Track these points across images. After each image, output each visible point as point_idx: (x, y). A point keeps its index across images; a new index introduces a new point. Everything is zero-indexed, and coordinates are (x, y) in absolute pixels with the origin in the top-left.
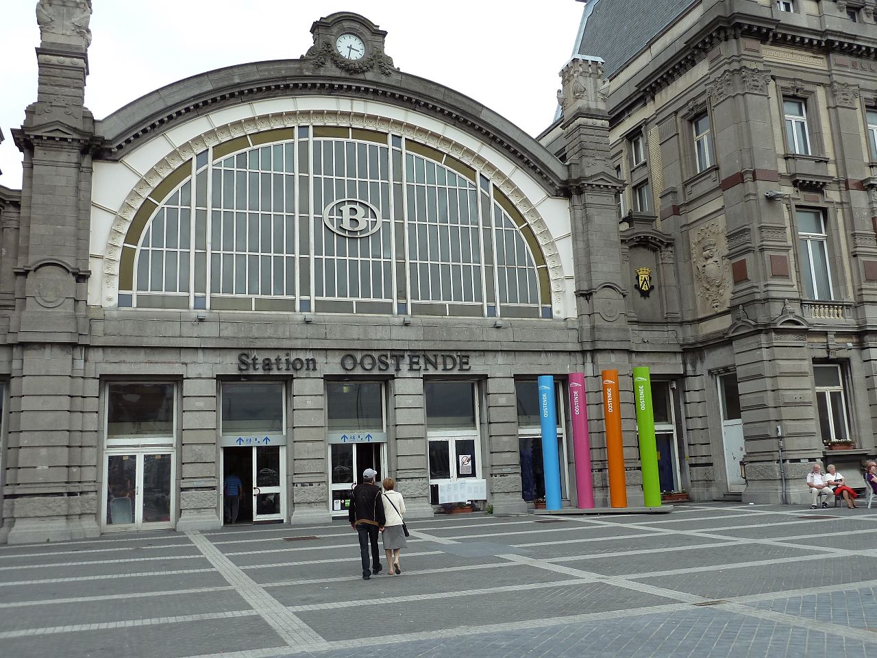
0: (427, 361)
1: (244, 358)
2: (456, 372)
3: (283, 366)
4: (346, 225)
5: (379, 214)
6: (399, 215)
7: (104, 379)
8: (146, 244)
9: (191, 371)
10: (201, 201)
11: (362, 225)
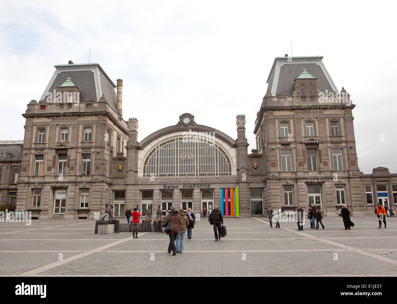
0: (201, 185)
1: (164, 186)
2: (207, 188)
3: (172, 187)
4: (185, 158)
5: (192, 155)
6: (197, 155)
7: (141, 190)
8: (148, 165)
9: (155, 189)
10: (158, 156)
11: (189, 158)
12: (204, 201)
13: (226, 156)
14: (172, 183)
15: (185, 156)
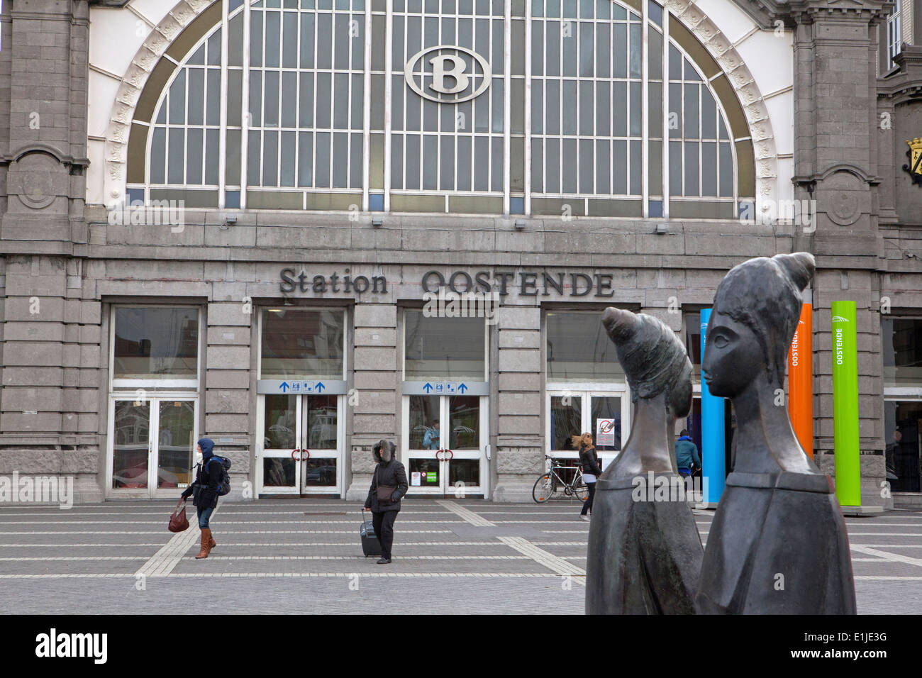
0: (548, 280)
1: (288, 275)
2: (591, 298)
3: (341, 287)
4: (438, 85)
5: (488, 68)
6: (518, 67)
7: (108, 302)
8: (161, 119)
9: (217, 293)
10: (235, 58)
11: (462, 84)
12: (565, 389)
13: (724, 86)
14: (346, 256)
15: (439, 73)
